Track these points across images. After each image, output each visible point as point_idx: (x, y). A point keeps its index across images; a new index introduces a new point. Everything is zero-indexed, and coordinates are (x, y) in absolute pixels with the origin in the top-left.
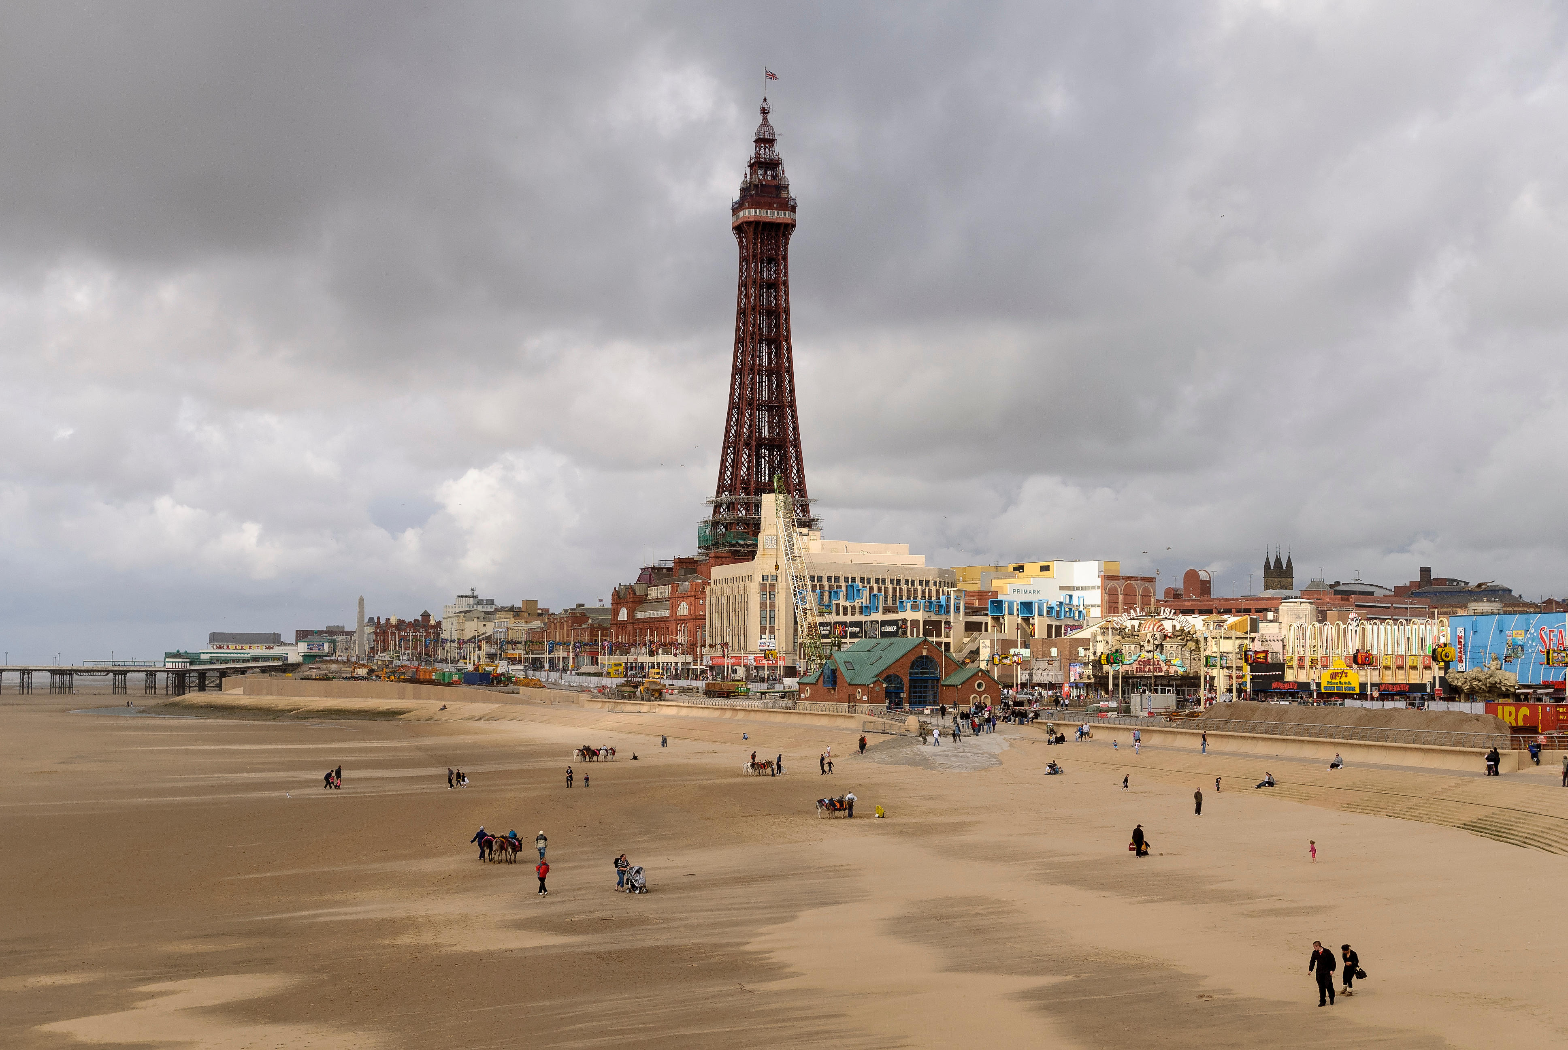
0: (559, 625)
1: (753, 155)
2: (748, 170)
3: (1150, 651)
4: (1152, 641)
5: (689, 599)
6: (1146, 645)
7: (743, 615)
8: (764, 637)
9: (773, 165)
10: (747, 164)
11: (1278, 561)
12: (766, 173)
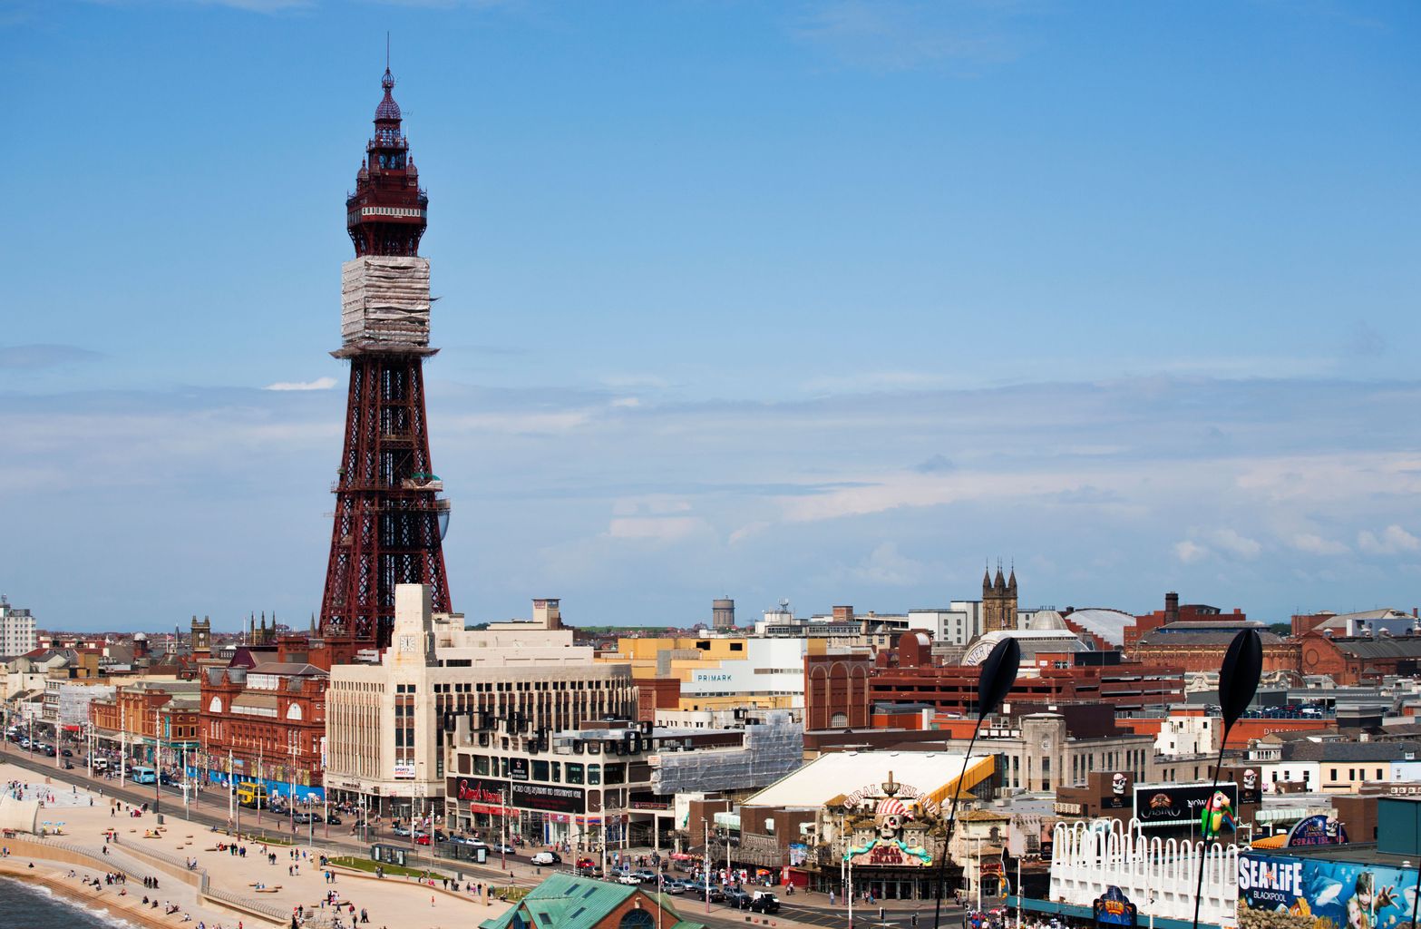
0: (132, 704)
1: (373, 139)
2: (367, 156)
3: (887, 838)
4: (890, 826)
5: (302, 701)
6: (882, 830)
7: (373, 733)
8: (400, 761)
9: (399, 151)
10: (365, 150)
11: (1000, 577)
12: (389, 160)
